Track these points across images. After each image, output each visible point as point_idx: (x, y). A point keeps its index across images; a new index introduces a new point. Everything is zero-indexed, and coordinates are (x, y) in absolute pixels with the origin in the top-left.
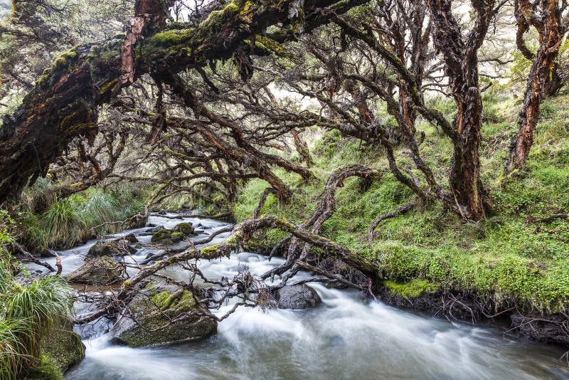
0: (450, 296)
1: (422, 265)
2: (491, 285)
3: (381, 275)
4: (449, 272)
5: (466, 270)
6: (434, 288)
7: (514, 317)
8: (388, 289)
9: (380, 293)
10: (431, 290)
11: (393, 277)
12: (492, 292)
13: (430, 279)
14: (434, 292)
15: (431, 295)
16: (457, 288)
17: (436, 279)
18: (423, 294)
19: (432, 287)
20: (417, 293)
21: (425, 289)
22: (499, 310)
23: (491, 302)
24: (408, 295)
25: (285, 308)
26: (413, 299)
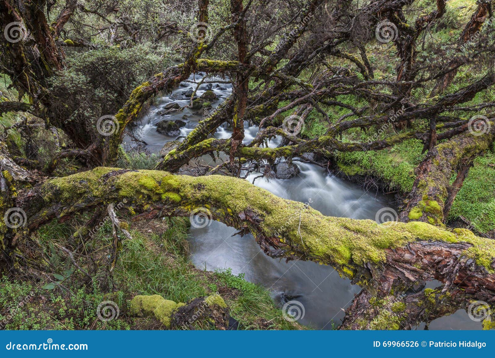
0: (370, 178)
1: (359, 158)
2: (391, 177)
3: (336, 160)
4: (372, 165)
5: (382, 165)
6: (363, 172)
7: (396, 196)
8: (339, 168)
9: (334, 169)
10: (361, 173)
11: (342, 162)
12: (390, 181)
13: (361, 167)
14: (362, 174)
15: (360, 175)
16: (374, 175)
17: (365, 168)
18: (356, 174)
19: (362, 171)
20: (353, 173)
21: (357, 172)
22: (391, 191)
23: (388, 186)
24: (348, 173)
25: (279, 178)
26: (350, 176)
